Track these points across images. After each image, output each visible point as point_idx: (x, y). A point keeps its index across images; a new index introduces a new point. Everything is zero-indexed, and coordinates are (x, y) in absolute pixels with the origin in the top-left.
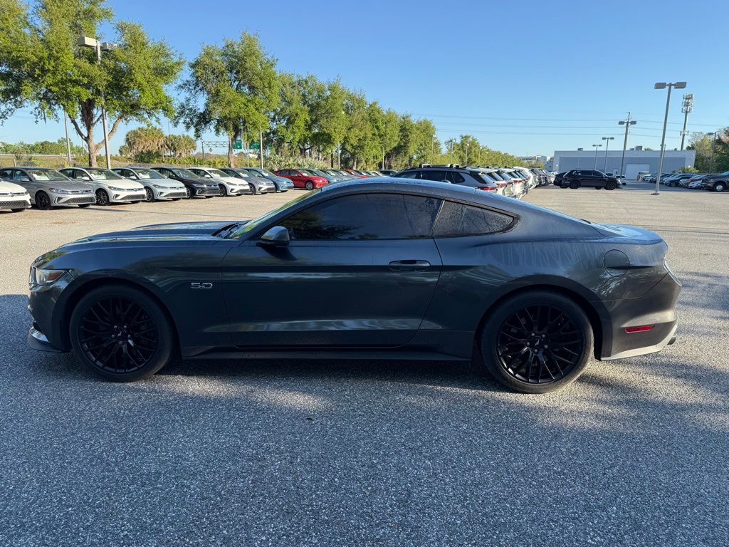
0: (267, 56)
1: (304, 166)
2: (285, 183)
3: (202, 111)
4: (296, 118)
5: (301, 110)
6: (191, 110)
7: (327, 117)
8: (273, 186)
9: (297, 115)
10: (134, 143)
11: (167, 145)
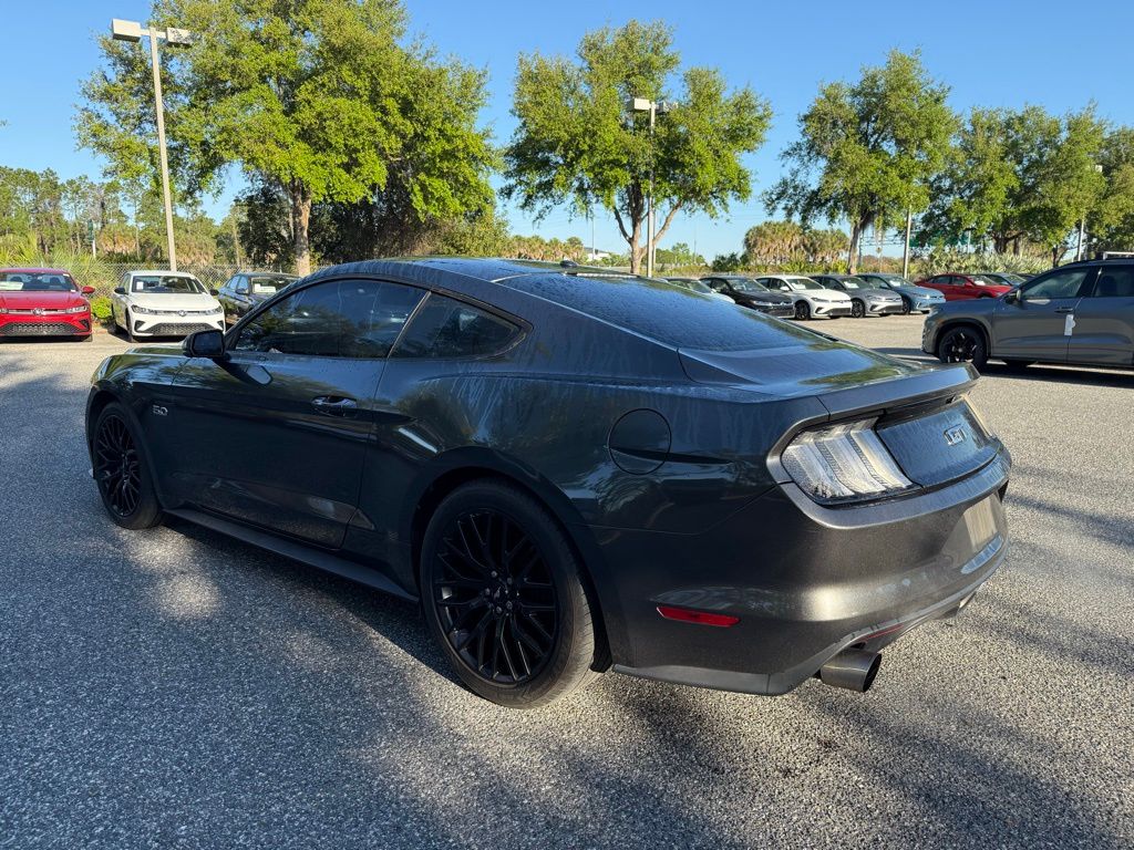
0: (932, 86)
1: (996, 268)
2: (928, 297)
3: (814, 187)
4: (990, 186)
5: (1000, 171)
6: (795, 188)
7: (1056, 179)
8: (900, 303)
9: (991, 179)
10: (755, 245)
11: (805, 246)
